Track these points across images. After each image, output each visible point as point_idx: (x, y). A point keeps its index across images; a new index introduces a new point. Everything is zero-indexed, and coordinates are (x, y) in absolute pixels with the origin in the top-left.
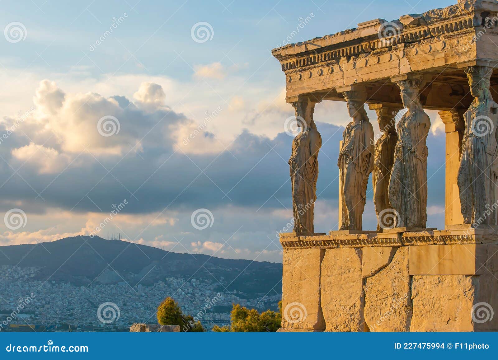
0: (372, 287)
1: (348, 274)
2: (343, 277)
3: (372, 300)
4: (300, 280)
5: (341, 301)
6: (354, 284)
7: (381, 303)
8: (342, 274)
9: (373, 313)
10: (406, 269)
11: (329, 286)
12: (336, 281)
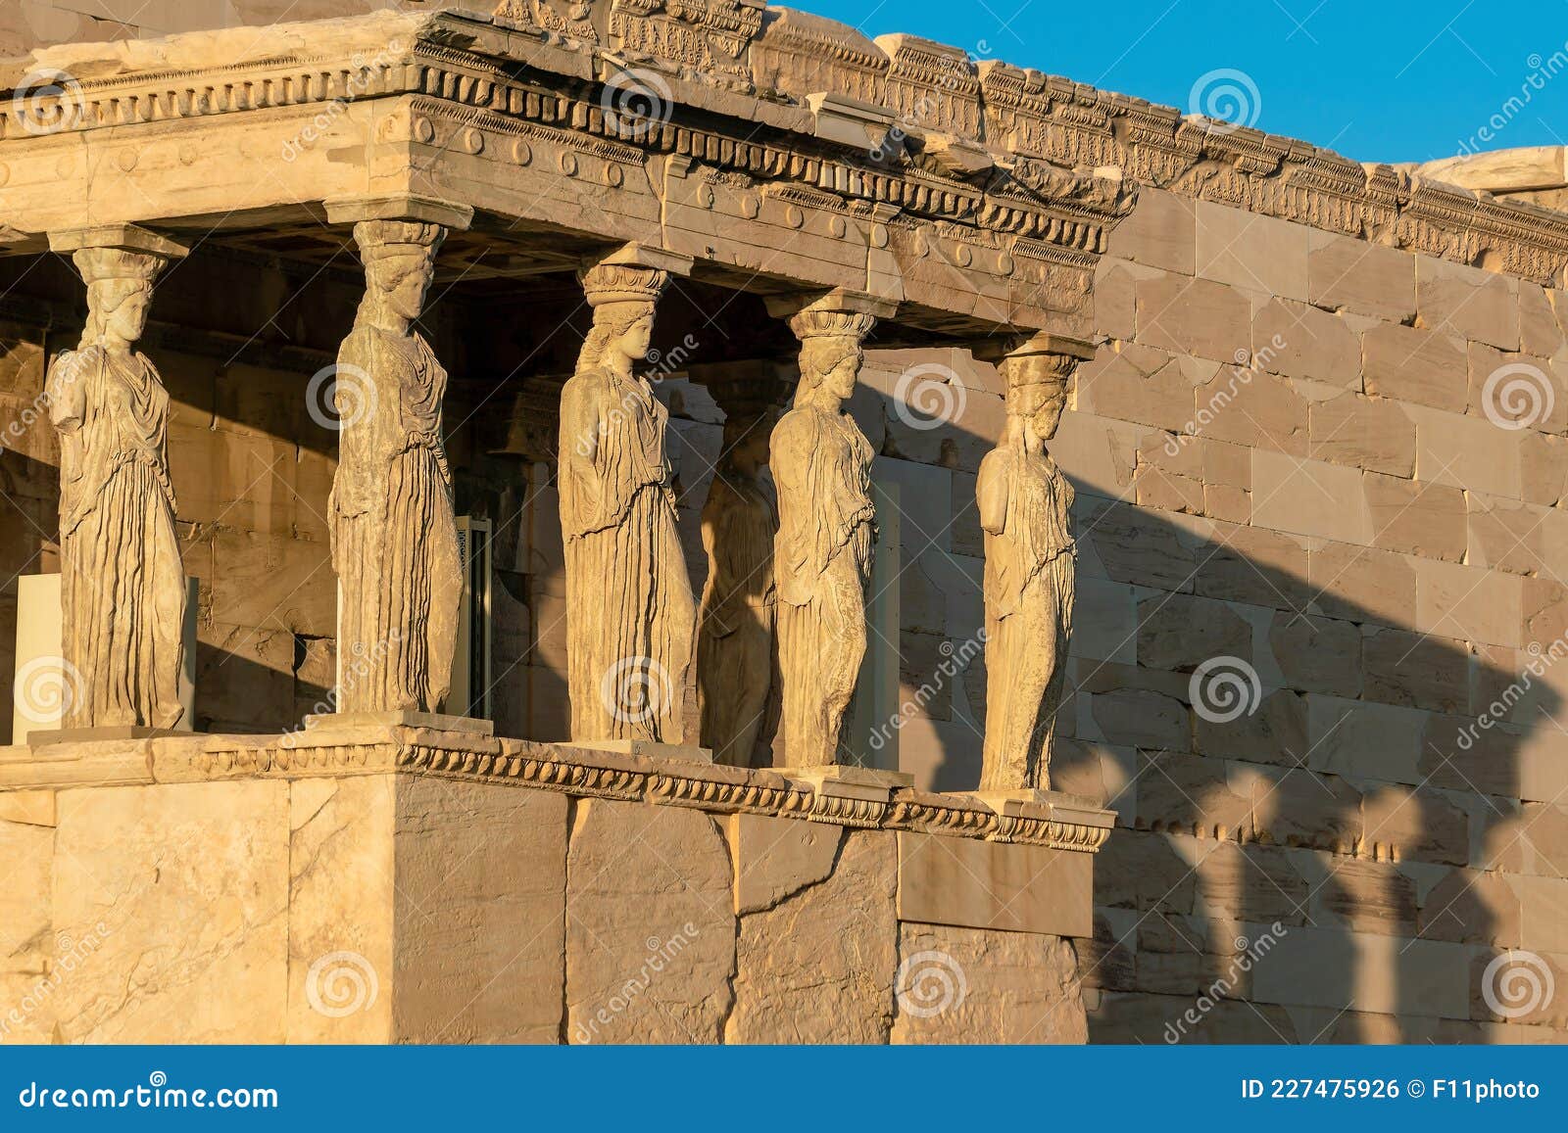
0: (766, 947)
1: (679, 895)
2: (661, 907)
3: (770, 989)
4: (480, 898)
5: (654, 987)
6: (706, 933)
7: (800, 1002)
8: (656, 893)
9: (769, 1031)
10: (887, 902)
11: (602, 929)
12: (633, 915)
